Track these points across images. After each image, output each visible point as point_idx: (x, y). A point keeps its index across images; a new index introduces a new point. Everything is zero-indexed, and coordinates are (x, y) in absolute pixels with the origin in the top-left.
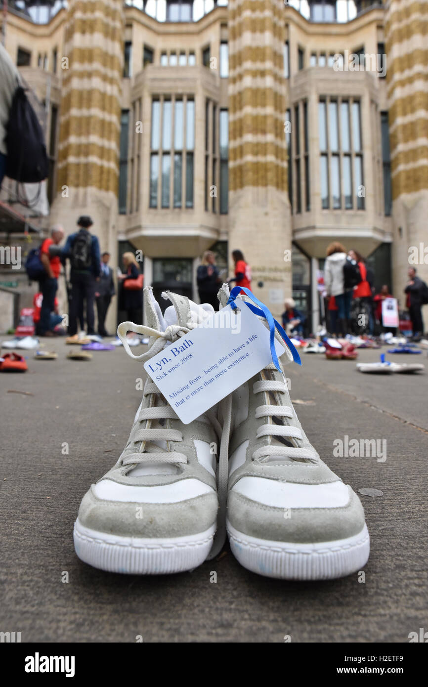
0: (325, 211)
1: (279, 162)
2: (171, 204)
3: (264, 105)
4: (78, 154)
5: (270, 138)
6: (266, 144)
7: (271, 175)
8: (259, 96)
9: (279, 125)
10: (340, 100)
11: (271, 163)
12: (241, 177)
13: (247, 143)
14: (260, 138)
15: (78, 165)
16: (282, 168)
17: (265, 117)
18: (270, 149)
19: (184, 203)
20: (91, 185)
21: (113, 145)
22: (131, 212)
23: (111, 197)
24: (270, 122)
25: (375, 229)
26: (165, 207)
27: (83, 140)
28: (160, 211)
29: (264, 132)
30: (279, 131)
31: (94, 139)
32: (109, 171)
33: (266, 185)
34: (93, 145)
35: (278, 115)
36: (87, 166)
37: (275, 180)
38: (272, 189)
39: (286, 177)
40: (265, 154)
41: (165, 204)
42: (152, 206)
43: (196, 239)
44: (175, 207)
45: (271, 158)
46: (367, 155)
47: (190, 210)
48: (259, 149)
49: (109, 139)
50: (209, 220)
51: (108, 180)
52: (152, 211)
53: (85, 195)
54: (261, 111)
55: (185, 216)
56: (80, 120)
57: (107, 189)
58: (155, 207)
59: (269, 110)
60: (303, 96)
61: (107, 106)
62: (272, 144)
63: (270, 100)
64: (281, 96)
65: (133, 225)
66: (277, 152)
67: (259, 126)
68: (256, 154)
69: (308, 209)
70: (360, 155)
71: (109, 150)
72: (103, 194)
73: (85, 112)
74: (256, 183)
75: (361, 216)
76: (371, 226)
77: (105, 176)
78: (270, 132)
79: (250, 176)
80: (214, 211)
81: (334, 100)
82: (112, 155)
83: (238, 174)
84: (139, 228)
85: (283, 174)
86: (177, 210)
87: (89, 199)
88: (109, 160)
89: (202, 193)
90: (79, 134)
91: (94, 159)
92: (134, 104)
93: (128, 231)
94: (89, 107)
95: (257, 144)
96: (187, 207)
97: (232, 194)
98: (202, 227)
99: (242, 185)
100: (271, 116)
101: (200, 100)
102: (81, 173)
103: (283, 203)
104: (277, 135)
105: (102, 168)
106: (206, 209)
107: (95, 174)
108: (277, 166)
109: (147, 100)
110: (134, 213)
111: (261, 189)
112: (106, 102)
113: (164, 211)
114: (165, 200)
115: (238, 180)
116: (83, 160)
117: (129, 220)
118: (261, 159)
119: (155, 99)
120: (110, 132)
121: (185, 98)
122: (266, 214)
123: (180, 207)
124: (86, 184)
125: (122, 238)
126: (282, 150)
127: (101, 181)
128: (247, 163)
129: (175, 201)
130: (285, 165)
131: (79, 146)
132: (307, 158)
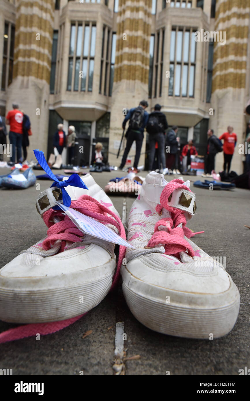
0: (170, 97)
1: (144, 66)
2: (79, 89)
3: (137, 30)
4: (24, 56)
5: (139, 50)
6: (136, 54)
7: (138, 73)
8: (134, 24)
9: (145, 43)
10: (184, 29)
11: (139, 66)
12: (120, 74)
13: (125, 53)
14: (133, 50)
15: (24, 62)
16: (146, 70)
17: (137, 37)
18: (139, 57)
19: (86, 88)
20: (31, 75)
21: (46, 51)
22: (57, 93)
23: (44, 84)
24: (139, 40)
25: (199, 110)
26: (76, 90)
27: (27, 47)
28: (73, 92)
29: (136, 47)
30: (145, 47)
31: (34, 47)
32: (43, 67)
33: (134, 79)
34: (33, 50)
35: (146, 37)
36: (29, 63)
37: (140, 76)
38: (138, 82)
39: (148, 75)
40: (135, 61)
41: (76, 89)
42: (68, 90)
43: (93, 110)
44: (81, 91)
45: (139, 63)
46: (198, 65)
47: (90, 93)
48: (132, 57)
49: (44, 48)
50: (102, 99)
51: (42, 73)
52: (68, 92)
53: (28, 81)
54: (134, 33)
55: (87, 96)
56: (25, 34)
57: (42, 78)
58: (70, 90)
59: (140, 33)
60: (163, 26)
61: (43, 27)
62: (140, 54)
63: (141, 27)
64: (148, 25)
65: (57, 101)
66: (143, 59)
67: (133, 42)
68: (129, 60)
69: (160, 96)
70: (194, 65)
71: (44, 55)
72: (39, 81)
73: (28, 29)
74: (128, 78)
75: (192, 101)
76: (197, 108)
77: (40, 70)
78: (140, 47)
79: (125, 73)
80: (105, 94)
81: (181, 30)
82: (45, 58)
83: (119, 72)
84: (60, 102)
85: (146, 73)
86: (83, 92)
87: (30, 84)
88: (43, 61)
89: (98, 83)
90: (25, 44)
91: (33, 59)
92: (61, 27)
93: (55, 104)
94: (31, 26)
95: (131, 54)
96: (89, 91)
97: (114, 84)
98: (97, 103)
99: (120, 79)
100: (141, 37)
101: (99, 26)
102: (26, 67)
103: (144, 91)
104: (143, 49)
105: (39, 65)
106: (100, 93)
107: (34, 69)
108: (143, 68)
109: (68, 25)
110: (58, 94)
111: (131, 82)
112: (42, 24)
113: (75, 93)
114: (76, 86)
115: (119, 76)
116: (27, 59)
117: (55, 98)
118: (132, 63)
119: (73, 24)
120: (45, 43)
121: (91, 24)
122: (134, 97)
123: (84, 91)
124: (28, 75)
125: (51, 108)
126: (146, 58)
127: (38, 73)
128: (124, 65)
129: (81, 88)
130: (148, 68)
131: (25, 51)
132: (162, 65)
